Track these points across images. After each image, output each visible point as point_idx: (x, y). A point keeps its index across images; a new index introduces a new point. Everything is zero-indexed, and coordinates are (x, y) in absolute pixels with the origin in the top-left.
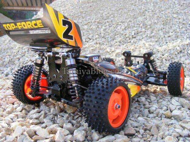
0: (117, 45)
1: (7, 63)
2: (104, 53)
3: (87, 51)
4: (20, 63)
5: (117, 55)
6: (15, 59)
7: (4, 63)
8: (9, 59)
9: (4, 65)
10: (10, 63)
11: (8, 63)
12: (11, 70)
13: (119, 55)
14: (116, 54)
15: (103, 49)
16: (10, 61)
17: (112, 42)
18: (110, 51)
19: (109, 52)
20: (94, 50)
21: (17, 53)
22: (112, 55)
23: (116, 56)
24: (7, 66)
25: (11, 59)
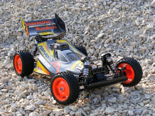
0: (148, 14)
1: (7, 38)
2: (132, 27)
3: (110, 22)
4: (25, 39)
5: (148, 32)
6: (17, 33)
7: (4, 38)
8: (8, 32)
9: (4, 41)
10: (10, 38)
11: (9, 38)
12: (15, 50)
13: (151, 31)
14: (147, 30)
15: (130, 20)
16: (11, 35)
17: (141, 7)
18: (140, 25)
19: (138, 26)
20: (119, 22)
21: (17, 23)
22: (141, 32)
23: (146, 33)
24: (7, 41)
25: (12, 32)
